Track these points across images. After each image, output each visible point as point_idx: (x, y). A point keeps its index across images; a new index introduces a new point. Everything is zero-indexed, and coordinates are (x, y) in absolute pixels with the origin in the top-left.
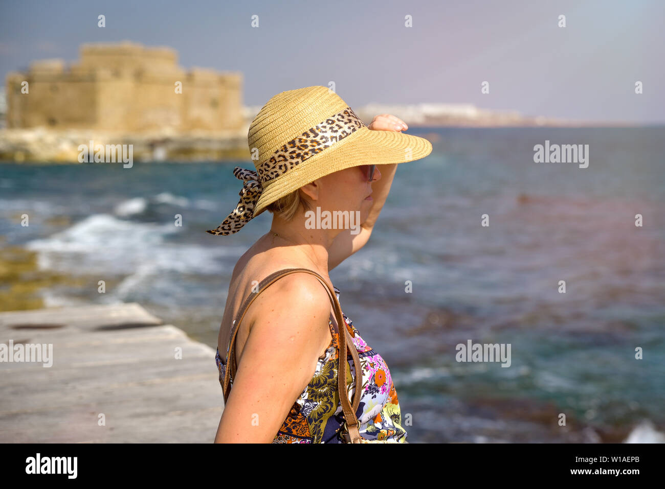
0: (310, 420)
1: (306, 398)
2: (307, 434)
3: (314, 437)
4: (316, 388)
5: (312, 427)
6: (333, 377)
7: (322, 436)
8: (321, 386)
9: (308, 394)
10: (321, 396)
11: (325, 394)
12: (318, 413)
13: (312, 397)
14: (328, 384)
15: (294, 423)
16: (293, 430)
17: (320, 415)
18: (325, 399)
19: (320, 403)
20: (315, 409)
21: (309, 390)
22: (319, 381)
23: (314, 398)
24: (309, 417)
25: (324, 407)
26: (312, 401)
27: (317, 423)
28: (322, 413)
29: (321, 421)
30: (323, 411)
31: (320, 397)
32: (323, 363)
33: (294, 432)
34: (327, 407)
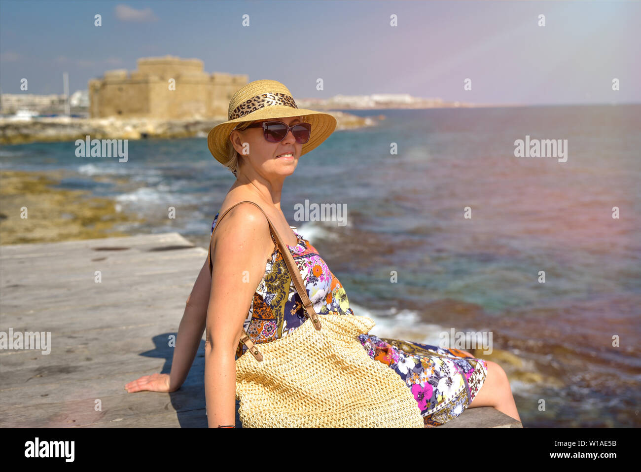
0: (272, 307)
1: (266, 291)
2: (272, 317)
3: (277, 318)
4: (271, 283)
5: (274, 311)
6: (281, 273)
7: (283, 316)
8: (274, 280)
9: (266, 287)
10: (276, 288)
11: (278, 287)
12: (277, 301)
13: (270, 289)
14: (279, 279)
15: (262, 310)
16: (262, 316)
17: (278, 302)
18: (279, 290)
19: (276, 294)
20: (274, 299)
21: (266, 284)
22: (272, 276)
23: (271, 290)
24: (271, 305)
25: (280, 296)
26: (270, 293)
27: (277, 308)
28: (279, 301)
29: (281, 307)
30: (279, 299)
31: (275, 290)
32: (272, 264)
33: (264, 317)
34: (282, 296)
